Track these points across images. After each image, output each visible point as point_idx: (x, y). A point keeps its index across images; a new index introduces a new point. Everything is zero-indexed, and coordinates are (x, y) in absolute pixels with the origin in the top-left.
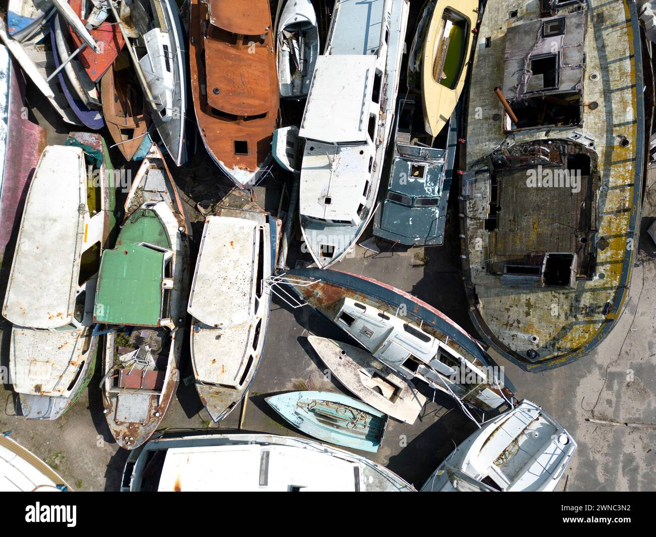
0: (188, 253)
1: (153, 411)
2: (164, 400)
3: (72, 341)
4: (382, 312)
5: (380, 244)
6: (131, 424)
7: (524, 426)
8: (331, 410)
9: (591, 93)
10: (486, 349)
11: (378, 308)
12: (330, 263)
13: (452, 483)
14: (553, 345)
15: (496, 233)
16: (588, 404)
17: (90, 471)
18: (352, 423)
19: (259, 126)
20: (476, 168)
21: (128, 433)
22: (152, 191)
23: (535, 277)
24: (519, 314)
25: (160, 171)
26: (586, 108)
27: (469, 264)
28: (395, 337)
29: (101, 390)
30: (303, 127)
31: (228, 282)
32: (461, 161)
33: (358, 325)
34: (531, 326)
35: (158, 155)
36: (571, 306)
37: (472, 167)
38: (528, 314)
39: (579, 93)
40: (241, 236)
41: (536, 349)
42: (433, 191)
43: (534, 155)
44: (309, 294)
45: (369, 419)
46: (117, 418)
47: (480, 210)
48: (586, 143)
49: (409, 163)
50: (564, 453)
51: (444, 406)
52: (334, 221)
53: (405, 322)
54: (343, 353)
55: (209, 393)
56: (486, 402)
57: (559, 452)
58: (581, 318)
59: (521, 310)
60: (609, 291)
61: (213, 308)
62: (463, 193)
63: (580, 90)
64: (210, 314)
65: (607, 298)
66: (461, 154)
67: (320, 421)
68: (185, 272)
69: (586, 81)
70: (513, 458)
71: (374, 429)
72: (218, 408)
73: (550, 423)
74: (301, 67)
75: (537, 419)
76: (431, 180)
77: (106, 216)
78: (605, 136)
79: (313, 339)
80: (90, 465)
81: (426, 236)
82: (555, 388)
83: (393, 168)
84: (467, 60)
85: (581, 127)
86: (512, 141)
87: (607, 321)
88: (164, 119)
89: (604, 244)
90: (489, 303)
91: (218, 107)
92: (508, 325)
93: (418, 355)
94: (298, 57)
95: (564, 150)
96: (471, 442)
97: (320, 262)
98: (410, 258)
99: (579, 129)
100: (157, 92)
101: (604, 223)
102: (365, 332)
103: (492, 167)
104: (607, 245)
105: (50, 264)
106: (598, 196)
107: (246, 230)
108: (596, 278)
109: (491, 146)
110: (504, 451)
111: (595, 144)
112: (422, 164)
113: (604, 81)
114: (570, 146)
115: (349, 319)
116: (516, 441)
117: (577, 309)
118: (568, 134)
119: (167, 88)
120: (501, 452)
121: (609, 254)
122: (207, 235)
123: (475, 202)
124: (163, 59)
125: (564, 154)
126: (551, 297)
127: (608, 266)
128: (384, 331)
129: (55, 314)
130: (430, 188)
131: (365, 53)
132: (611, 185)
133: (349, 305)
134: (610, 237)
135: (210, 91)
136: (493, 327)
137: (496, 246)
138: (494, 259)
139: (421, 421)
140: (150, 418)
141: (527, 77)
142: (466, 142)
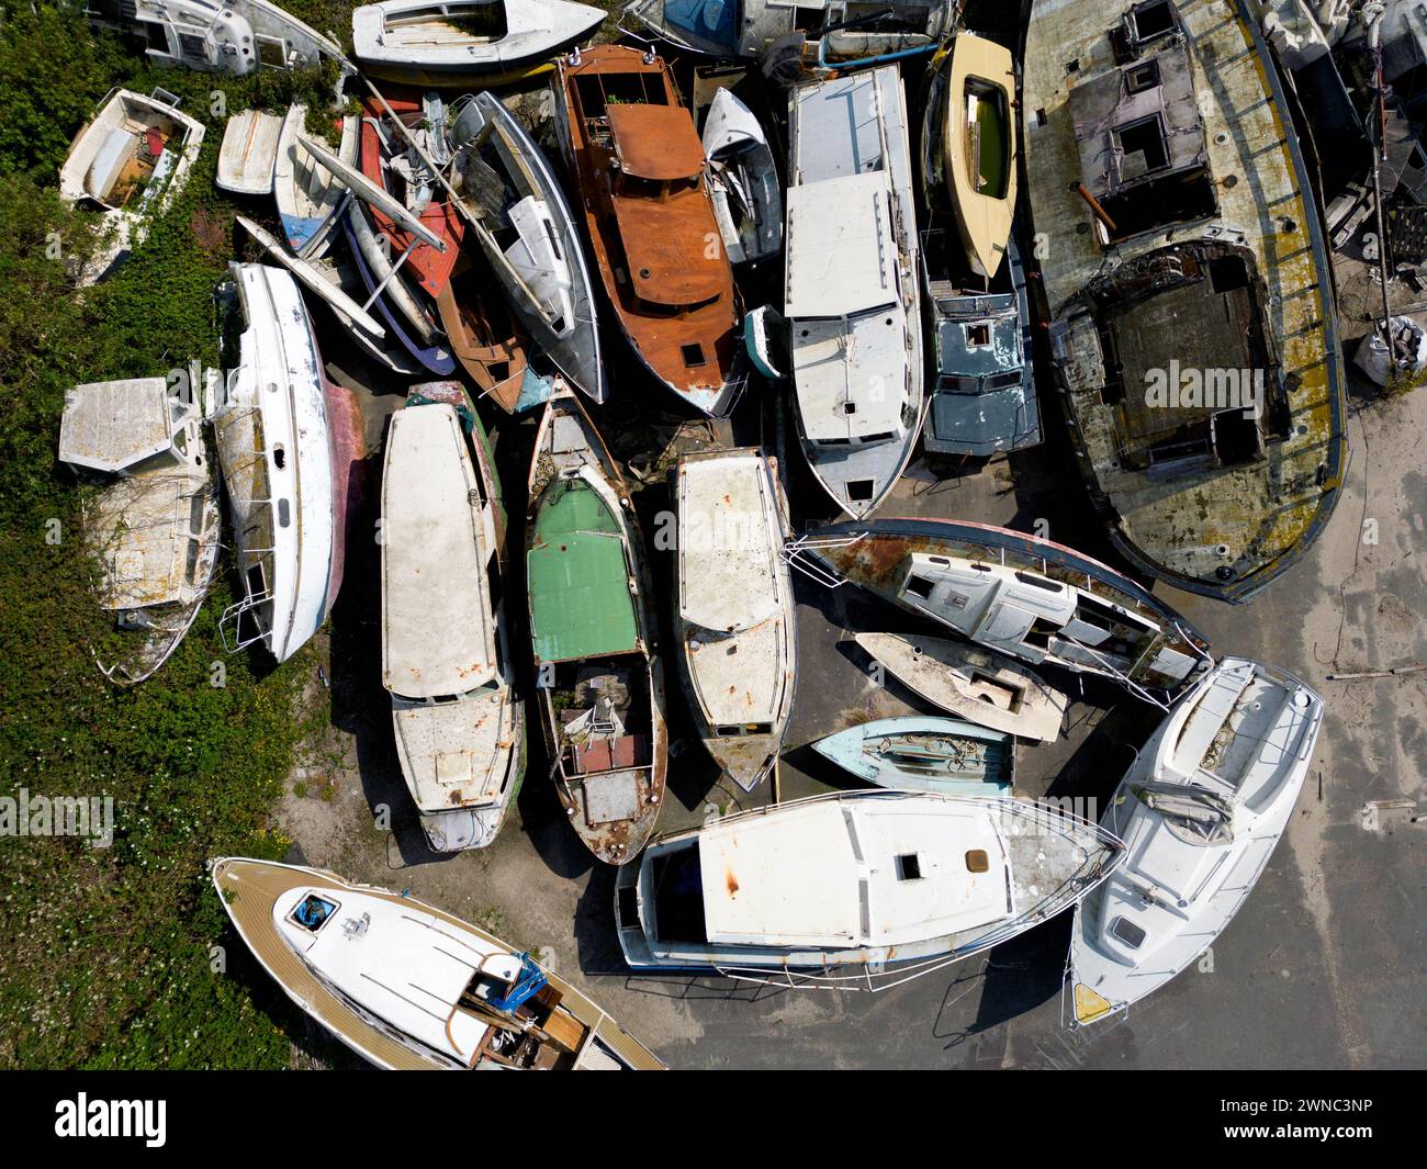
0: (642, 538)
1: (644, 797)
2: (657, 777)
3: (494, 710)
4: (976, 563)
5: (934, 468)
6: (615, 823)
7: (1236, 696)
8: (916, 748)
9: (1222, 163)
10: (1149, 587)
11: (968, 557)
12: (871, 507)
13: (1145, 803)
14: (1254, 552)
15: (1124, 405)
16: (1325, 653)
17: (548, 929)
18: (957, 761)
19: (712, 317)
20: (1068, 313)
21: (612, 840)
22: (565, 453)
23: (1202, 457)
24: (1189, 518)
25: (572, 418)
26: (1220, 187)
27: (1091, 465)
28: (1007, 595)
29: (552, 782)
30: (789, 302)
31: (734, 559)
32: (1039, 307)
33: (941, 592)
34: (1212, 531)
35: (569, 393)
36: (1267, 486)
37: (1060, 312)
38: (1203, 516)
39: (1205, 167)
40: (738, 484)
41: (1229, 564)
42: (1010, 360)
43: (1160, 270)
44: (847, 563)
45: (981, 750)
46: (591, 817)
47: (1089, 377)
48: (1232, 239)
49: (962, 325)
50: (1307, 719)
51: (1098, 706)
52: (864, 439)
53: (1016, 570)
54: (918, 650)
55: (727, 749)
56: (1166, 672)
57: (1299, 720)
58: (1286, 501)
59: (1191, 513)
60: (1318, 450)
61: (719, 604)
62: (1056, 355)
63: (1205, 163)
64: (717, 612)
65: (1318, 460)
66: (1036, 295)
67: (904, 770)
68: (644, 568)
69: (1211, 149)
70: (1228, 751)
71: (993, 764)
72: (748, 769)
73: (1275, 684)
74: (751, 213)
75: (1253, 683)
76: (1003, 344)
77: (494, 507)
78: (1258, 222)
79: (864, 639)
80: (546, 921)
81: (1011, 435)
82: (1266, 638)
83: (939, 338)
84: (1014, 151)
85: (1219, 216)
86: (1117, 259)
87: (1325, 493)
88: (561, 335)
89: (1294, 381)
90: (1138, 516)
91: (651, 298)
92: (1176, 540)
93: (1049, 616)
94: (743, 198)
95: (1201, 255)
96: (1158, 742)
97: (853, 509)
98: (988, 480)
99: (1217, 220)
100: (544, 295)
101: (1288, 351)
102: (955, 601)
103: (1094, 306)
104: (1300, 382)
105: (443, 593)
106: (1270, 316)
107: (745, 474)
108: (1295, 435)
109: (1085, 275)
110: (1213, 744)
111: (1246, 237)
112: (983, 322)
113: (1237, 142)
114: (1209, 249)
115: (923, 586)
116: (1227, 723)
117: (1277, 487)
118: (1203, 231)
119: (561, 285)
120: (1208, 745)
121: (1305, 394)
122: (687, 494)
123: (1079, 367)
124: (547, 241)
125: (1203, 262)
126: (1233, 480)
127: (1309, 414)
128: (986, 591)
129: (469, 668)
130: (1005, 357)
131: (858, 172)
132: (1284, 293)
133: (921, 563)
134: (1301, 370)
135: (635, 276)
136: (1152, 550)
137: (1128, 424)
138: (1130, 447)
139: (1066, 738)
140: (642, 808)
141: (1118, 159)
142: (1041, 277)
